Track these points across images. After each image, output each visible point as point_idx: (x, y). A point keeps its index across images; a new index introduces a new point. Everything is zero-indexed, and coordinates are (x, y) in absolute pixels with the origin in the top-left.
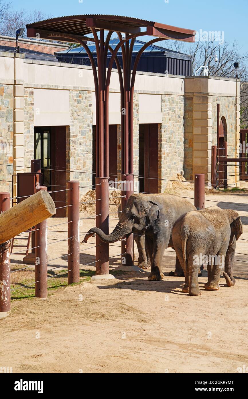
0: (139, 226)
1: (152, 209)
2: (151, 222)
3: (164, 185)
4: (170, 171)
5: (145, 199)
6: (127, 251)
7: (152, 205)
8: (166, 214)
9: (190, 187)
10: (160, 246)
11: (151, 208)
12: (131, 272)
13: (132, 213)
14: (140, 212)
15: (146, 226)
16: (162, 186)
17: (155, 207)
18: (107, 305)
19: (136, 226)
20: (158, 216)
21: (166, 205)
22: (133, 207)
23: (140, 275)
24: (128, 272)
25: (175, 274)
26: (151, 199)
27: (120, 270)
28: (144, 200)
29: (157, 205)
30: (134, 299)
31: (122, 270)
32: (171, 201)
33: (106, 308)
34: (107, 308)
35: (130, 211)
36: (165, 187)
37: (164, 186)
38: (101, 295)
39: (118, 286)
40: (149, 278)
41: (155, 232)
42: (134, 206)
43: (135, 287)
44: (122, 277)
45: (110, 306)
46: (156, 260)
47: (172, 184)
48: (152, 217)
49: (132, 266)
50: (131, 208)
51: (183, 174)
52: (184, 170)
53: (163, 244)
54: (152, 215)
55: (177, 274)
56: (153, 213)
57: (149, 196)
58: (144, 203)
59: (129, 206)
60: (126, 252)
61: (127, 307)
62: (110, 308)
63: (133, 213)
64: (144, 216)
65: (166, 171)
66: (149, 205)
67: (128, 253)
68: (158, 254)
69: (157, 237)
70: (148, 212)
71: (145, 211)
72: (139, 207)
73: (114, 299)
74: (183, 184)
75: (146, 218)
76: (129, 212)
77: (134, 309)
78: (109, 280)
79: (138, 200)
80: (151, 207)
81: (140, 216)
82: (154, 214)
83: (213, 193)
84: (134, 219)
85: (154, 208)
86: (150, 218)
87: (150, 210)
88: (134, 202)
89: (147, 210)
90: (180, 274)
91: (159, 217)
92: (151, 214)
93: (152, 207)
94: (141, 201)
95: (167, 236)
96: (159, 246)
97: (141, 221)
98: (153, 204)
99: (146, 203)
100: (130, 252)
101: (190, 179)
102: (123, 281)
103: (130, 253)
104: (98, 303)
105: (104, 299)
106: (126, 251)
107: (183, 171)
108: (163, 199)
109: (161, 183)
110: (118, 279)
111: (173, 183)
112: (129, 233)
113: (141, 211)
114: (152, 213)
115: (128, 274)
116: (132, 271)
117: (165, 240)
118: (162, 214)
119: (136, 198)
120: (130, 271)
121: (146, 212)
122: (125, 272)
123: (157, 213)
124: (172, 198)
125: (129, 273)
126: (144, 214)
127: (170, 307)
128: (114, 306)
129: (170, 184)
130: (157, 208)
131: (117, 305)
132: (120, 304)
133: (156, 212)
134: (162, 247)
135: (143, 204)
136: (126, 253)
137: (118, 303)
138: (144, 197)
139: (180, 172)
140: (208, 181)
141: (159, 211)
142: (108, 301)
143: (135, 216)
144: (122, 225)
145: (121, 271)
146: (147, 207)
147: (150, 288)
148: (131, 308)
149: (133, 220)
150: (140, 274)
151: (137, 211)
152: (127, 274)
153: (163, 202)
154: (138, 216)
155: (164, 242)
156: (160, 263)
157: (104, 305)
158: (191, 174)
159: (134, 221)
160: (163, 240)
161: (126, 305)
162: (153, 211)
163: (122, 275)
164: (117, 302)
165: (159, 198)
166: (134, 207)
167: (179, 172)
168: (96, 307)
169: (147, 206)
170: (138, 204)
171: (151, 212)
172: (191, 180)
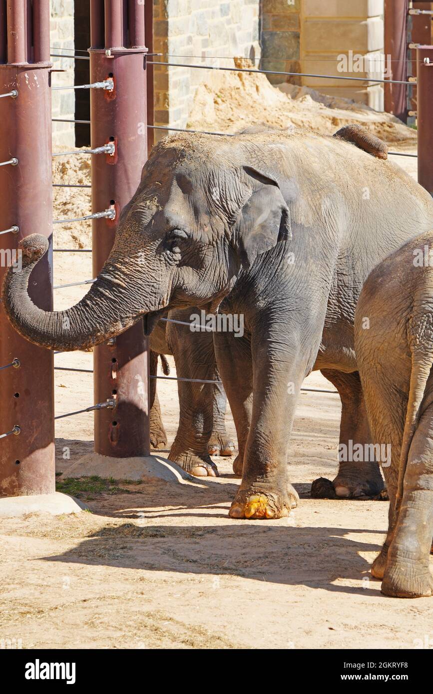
0: (201, 278)
1: (256, 201)
2: (252, 259)
3: (181, 107)
4: (205, 43)
5: (223, 160)
6: (120, 392)
7: (254, 186)
8: (311, 222)
9: (291, 115)
10: (282, 365)
11: (250, 200)
12: (140, 482)
13: (168, 221)
14: (204, 219)
15: (229, 280)
16: (171, 110)
17: (268, 192)
18: (92, 625)
19: (189, 278)
20: (283, 234)
21: (312, 184)
22: (172, 196)
23: (180, 495)
24: (130, 483)
25: (340, 490)
26: (248, 159)
27: (90, 475)
28: (219, 165)
29: (275, 184)
30: (202, 594)
31: (102, 475)
32: (330, 168)
33: (89, 635)
34: (95, 634)
35: (160, 214)
36: (185, 116)
37: (179, 112)
38: (52, 580)
39: (111, 542)
40: (236, 508)
41: (262, 304)
42: (179, 190)
43: (186, 546)
44: (106, 503)
45: (107, 626)
46: (264, 428)
47: (216, 102)
48: (254, 238)
49: (143, 459)
50: (164, 200)
51: (258, 56)
52: (263, 43)
53: (297, 358)
54: (256, 226)
55: (350, 489)
56: (260, 220)
57: (237, 146)
58: (222, 174)
59: (155, 191)
60: (115, 396)
61: (183, 631)
62: (109, 633)
63: (172, 223)
64: (222, 232)
65: (188, 44)
66: (241, 186)
67: (123, 397)
68: (276, 402)
69: (269, 325)
70: (239, 215)
71: (225, 210)
72: (200, 194)
73: (118, 598)
74: (261, 101)
75: (231, 242)
76: (154, 217)
77: (213, 637)
78: (58, 518)
79: (192, 166)
80: (250, 192)
81: (203, 235)
82: (263, 226)
83: (392, 141)
84: (177, 250)
85: (264, 199)
86: (248, 242)
87: (246, 208)
88: (177, 171)
89: (232, 206)
90: (358, 490)
91: (286, 238)
92: (251, 227)
93: (254, 192)
94: (209, 166)
95: (313, 321)
96: (276, 365)
97: (209, 256)
98: (258, 182)
99: (230, 177)
100: (132, 392)
101: (288, 81)
102: (120, 521)
103: (136, 399)
104: (52, 614)
105: (73, 599)
106: (115, 392)
107: (256, 44)
108: (297, 158)
109: (166, 97)
110: (96, 512)
111: (219, 100)
112: (153, 309)
113: (210, 214)
114: (254, 220)
115: (128, 492)
116: (143, 479)
117: (304, 340)
118: (294, 224)
119: (183, 156)
120: (136, 478)
121: (231, 216)
122: (113, 482)
123: (278, 220)
124: (332, 150)
125: (131, 488)
126: (221, 224)
127: (369, 627)
128: (124, 627)
129: (204, 105)
130: (275, 199)
131: (135, 621)
132: (149, 615)
133: (275, 214)
134: (293, 368)
135: (220, 180)
136: (118, 398)
137: (139, 612)
138: (219, 152)
139: (246, 49)
140: (369, 89)
141: (284, 212)
142: (93, 603)
143: (185, 236)
144: (123, 272)
145: (95, 479)
146: (233, 197)
147: (258, 550)
148: (200, 633)
149: (171, 251)
150: (182, 491)
151: (192, 212)
152: (123, 492)
153: (295, 168)
154: (197, 236)
155: (299, 347)
156: (281, 440)
157: (78, 622)
158: (294, 59)
159: (178, 257)
160: (296, 336)
161: (177, 622)
162: (260, 211)
163: (105, 496)
164: (134, 609)
165: (280, 151)
166: (177, 193)
167: (241, 52)
168: (47, 630)
169: (236, 188)
170: (193, 180)
171: (252, 213)
172: (292, 86)
